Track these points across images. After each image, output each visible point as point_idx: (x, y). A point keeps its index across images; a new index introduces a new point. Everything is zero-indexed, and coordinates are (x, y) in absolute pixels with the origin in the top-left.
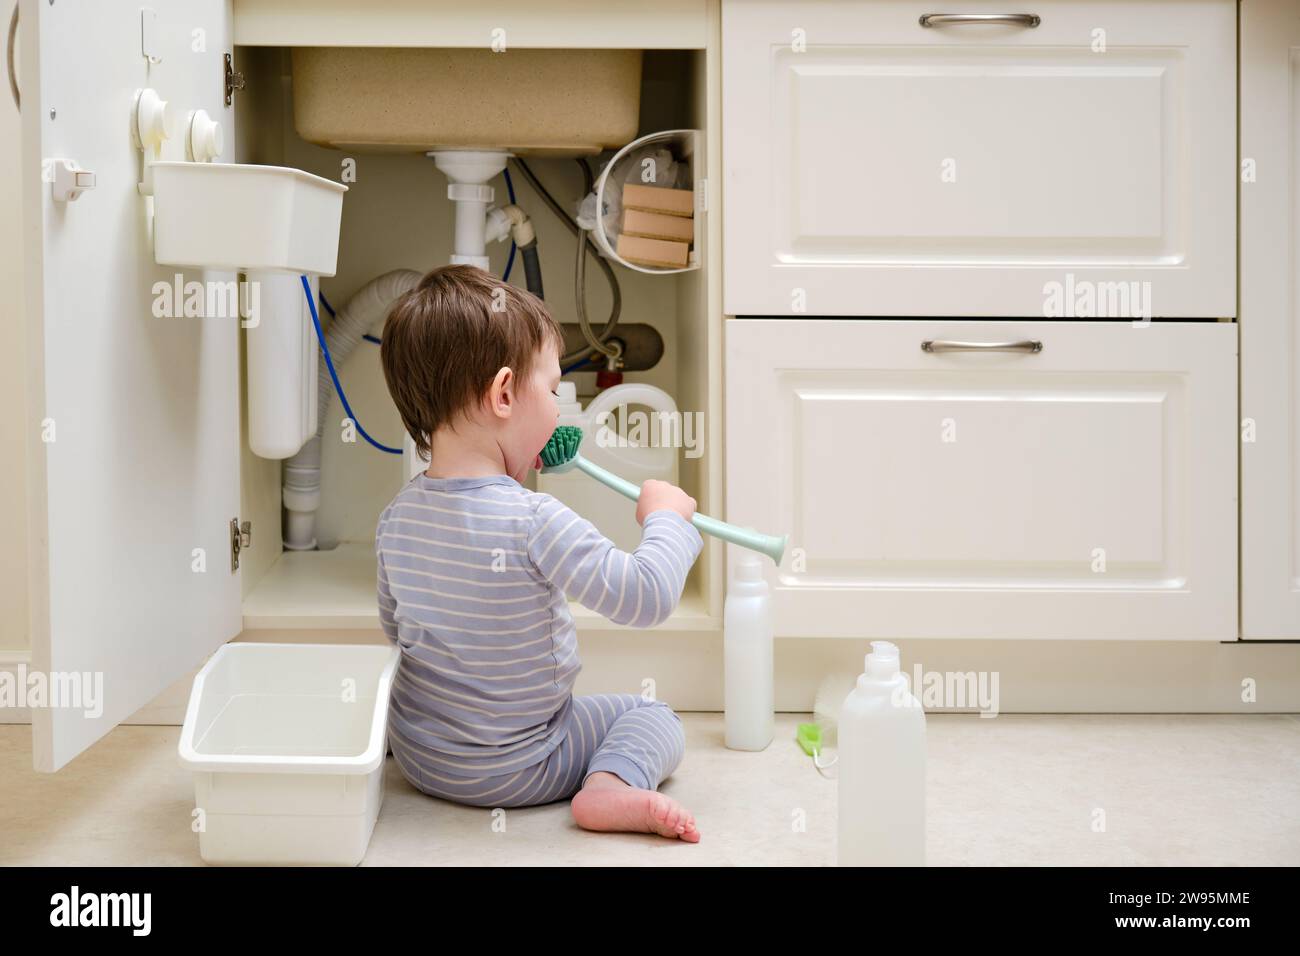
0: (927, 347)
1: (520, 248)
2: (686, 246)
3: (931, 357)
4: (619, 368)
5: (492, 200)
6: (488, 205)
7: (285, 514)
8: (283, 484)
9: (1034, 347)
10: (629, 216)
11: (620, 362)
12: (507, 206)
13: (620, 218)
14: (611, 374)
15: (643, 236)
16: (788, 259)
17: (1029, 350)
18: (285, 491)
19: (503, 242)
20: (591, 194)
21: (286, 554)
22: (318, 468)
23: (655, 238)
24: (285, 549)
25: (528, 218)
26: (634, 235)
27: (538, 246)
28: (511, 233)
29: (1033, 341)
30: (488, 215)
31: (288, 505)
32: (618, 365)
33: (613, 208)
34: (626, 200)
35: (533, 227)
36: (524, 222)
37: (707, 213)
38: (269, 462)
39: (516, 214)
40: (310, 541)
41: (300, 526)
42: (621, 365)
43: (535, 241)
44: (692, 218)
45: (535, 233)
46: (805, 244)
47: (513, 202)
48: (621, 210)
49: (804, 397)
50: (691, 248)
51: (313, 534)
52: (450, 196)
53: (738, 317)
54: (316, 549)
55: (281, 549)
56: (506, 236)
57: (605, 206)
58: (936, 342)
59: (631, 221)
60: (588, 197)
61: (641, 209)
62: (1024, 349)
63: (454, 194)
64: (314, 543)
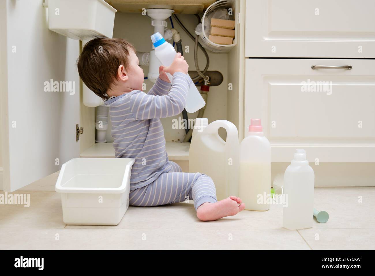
0: (313, 67)
1: (176, 43)
2: (232, 38)
3: (314, 71)
4: (208, 85)
5: (167, 26)
6: (165, 28)
7: (96, 131)
8: (95, 122)
9: (349, 67)
10: (213, 28)
11: (209, 82)
12: (171, 29)
13: (210, 30)
14: (205, 86)
15: (217, 35)
16: (267, 39)
17: (348, 69)
18: (96, 124)
19: (170, 40)
20: (200, 24)
21: (96, 144)
22: (107, 117)
23: (221, 36)
24: (96, 143)
25: (178, 33)
26: (215, 35)
27: (182, 43)
28: (173, 37)
29: (349, 66)
30: (165, 31)
31: (97, 128)
32: (208, 83)
33: (207, 27)
34: (212, 24)
35: (180, 36)
36: (177, 34)
37: (240, 24)
38: (90, 108)
39: (174, 31)
40: (104, 140)
41: (101, 135)
42: (209, 83)
43: (181, 40)
44: (234, 29)
45: (181, 38)
46: (273, 34)
47: (173, 27)
48: (210, 27)
49: (271, 84)
50: (234, 39)
51: (106, 138)
52: (152, 25)
53: (250, 58)
54: (106, 142)
55: (95, 142)
56: (171, 39)
57: (205, 27)
58: (316, 66)
59: (214, 30)
60: (199, 24)
61: (217, 27)
62: (345, 68)
63: (154, 24)
64: (106, 141)
